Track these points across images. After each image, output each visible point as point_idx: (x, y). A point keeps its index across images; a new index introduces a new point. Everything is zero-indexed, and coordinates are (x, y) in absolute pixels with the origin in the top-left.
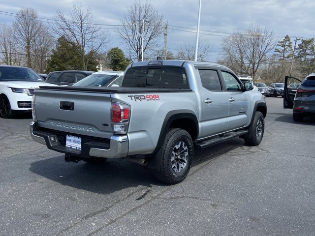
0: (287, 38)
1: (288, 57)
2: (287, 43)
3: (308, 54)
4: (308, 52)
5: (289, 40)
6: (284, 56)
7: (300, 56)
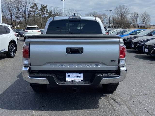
0: (35, 4)
1: (37, 15)
2: (35, 7)
3: (45, 14)
4: (45, 12)
5: (36, 5)
6: (34, 14)
7: (42, 15)
